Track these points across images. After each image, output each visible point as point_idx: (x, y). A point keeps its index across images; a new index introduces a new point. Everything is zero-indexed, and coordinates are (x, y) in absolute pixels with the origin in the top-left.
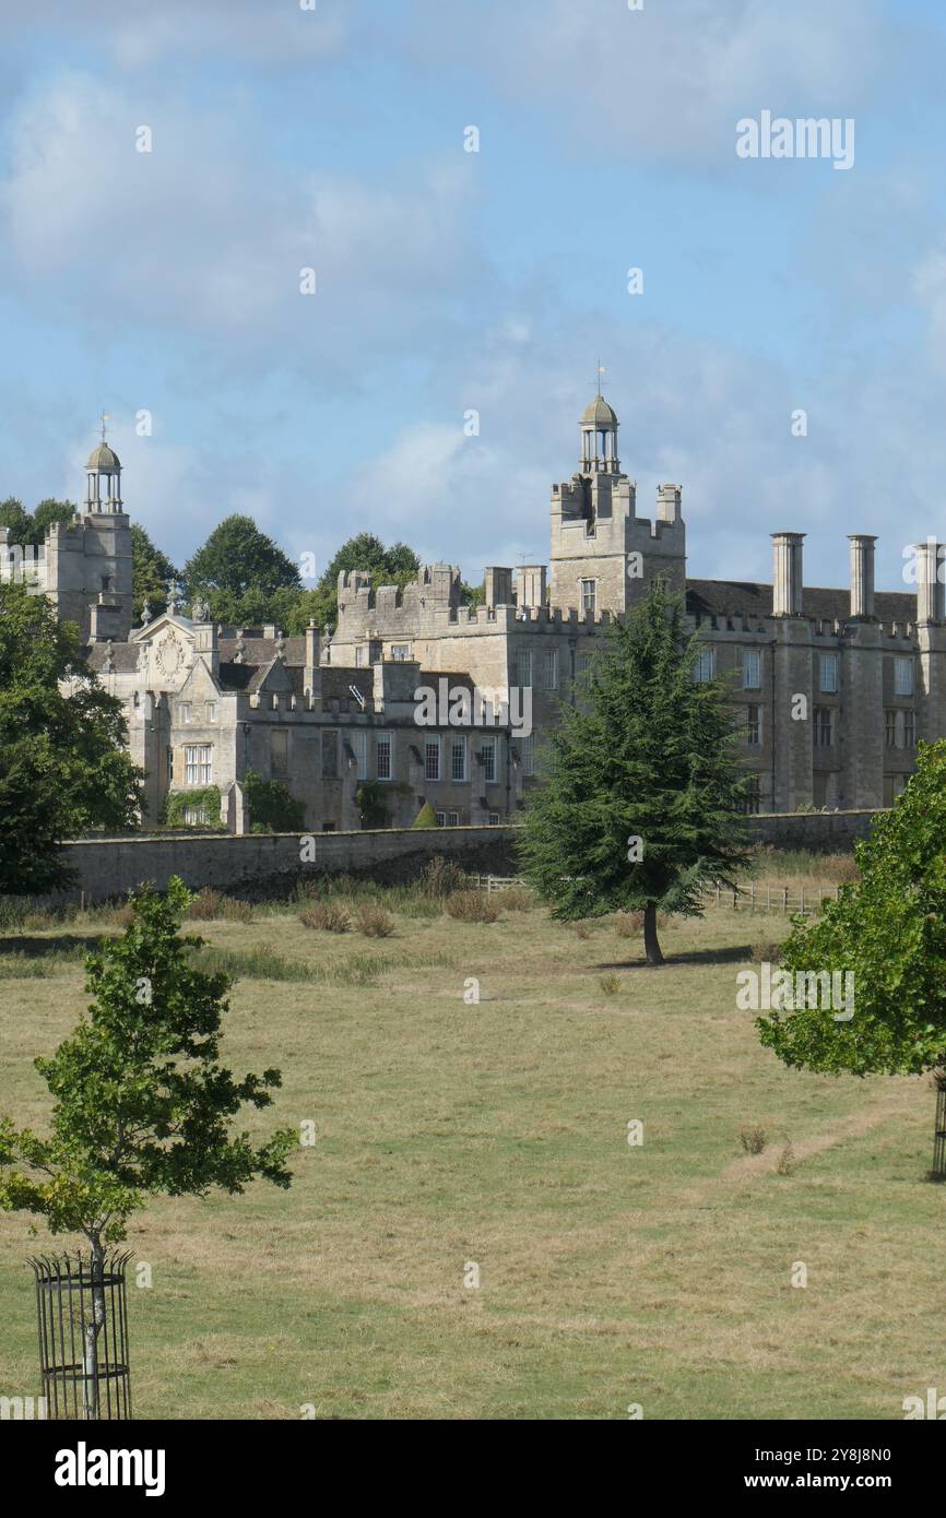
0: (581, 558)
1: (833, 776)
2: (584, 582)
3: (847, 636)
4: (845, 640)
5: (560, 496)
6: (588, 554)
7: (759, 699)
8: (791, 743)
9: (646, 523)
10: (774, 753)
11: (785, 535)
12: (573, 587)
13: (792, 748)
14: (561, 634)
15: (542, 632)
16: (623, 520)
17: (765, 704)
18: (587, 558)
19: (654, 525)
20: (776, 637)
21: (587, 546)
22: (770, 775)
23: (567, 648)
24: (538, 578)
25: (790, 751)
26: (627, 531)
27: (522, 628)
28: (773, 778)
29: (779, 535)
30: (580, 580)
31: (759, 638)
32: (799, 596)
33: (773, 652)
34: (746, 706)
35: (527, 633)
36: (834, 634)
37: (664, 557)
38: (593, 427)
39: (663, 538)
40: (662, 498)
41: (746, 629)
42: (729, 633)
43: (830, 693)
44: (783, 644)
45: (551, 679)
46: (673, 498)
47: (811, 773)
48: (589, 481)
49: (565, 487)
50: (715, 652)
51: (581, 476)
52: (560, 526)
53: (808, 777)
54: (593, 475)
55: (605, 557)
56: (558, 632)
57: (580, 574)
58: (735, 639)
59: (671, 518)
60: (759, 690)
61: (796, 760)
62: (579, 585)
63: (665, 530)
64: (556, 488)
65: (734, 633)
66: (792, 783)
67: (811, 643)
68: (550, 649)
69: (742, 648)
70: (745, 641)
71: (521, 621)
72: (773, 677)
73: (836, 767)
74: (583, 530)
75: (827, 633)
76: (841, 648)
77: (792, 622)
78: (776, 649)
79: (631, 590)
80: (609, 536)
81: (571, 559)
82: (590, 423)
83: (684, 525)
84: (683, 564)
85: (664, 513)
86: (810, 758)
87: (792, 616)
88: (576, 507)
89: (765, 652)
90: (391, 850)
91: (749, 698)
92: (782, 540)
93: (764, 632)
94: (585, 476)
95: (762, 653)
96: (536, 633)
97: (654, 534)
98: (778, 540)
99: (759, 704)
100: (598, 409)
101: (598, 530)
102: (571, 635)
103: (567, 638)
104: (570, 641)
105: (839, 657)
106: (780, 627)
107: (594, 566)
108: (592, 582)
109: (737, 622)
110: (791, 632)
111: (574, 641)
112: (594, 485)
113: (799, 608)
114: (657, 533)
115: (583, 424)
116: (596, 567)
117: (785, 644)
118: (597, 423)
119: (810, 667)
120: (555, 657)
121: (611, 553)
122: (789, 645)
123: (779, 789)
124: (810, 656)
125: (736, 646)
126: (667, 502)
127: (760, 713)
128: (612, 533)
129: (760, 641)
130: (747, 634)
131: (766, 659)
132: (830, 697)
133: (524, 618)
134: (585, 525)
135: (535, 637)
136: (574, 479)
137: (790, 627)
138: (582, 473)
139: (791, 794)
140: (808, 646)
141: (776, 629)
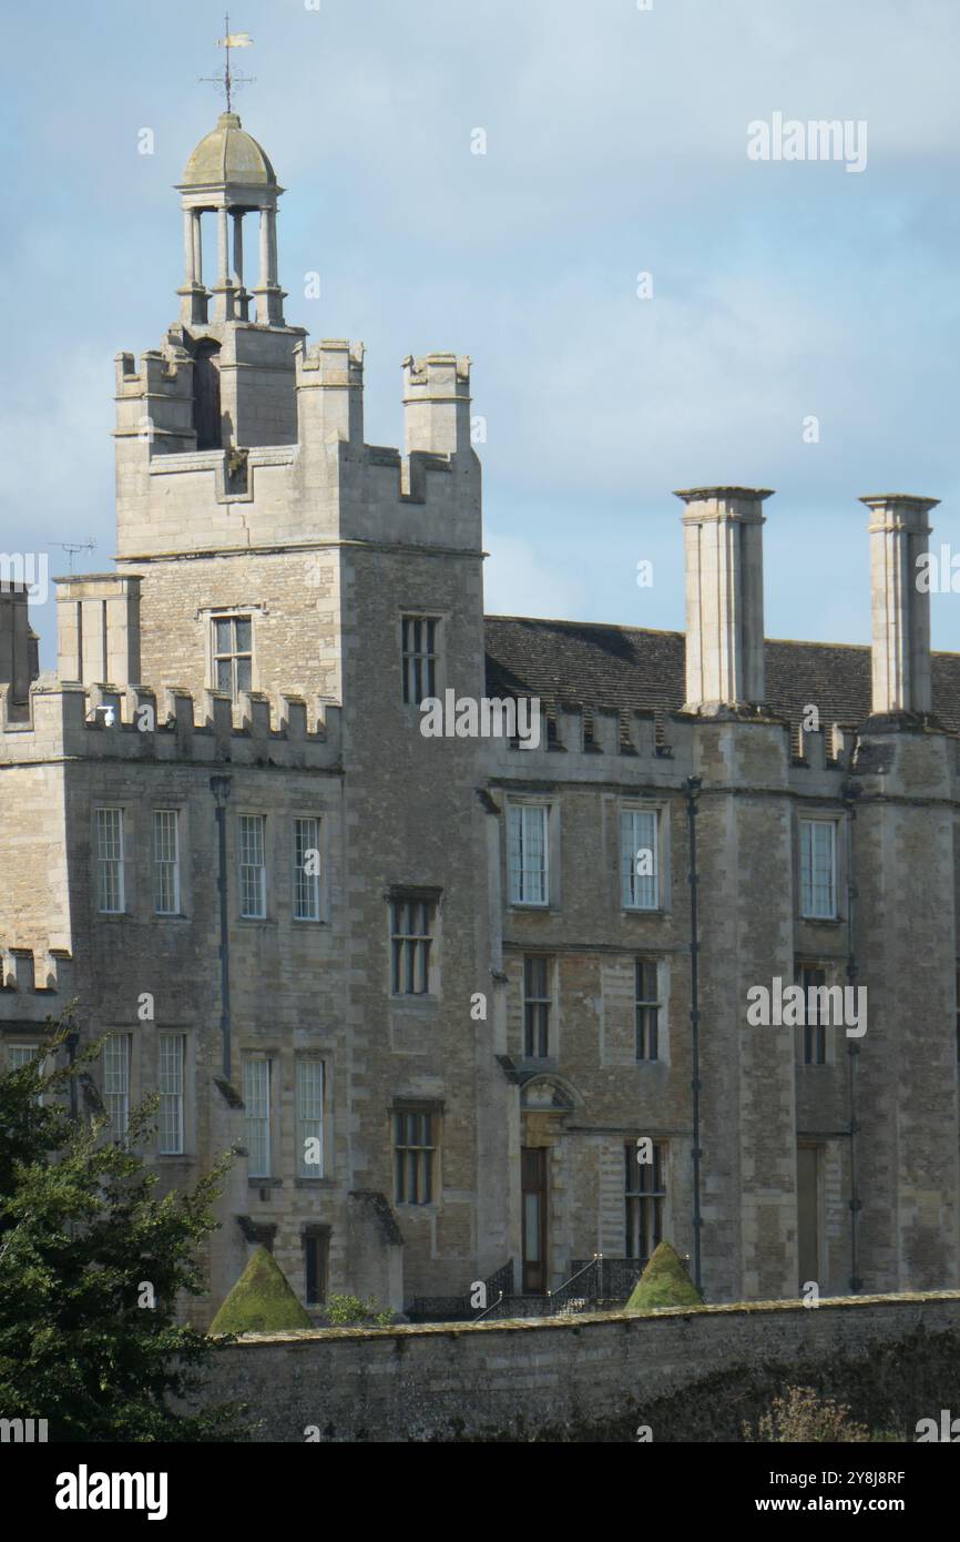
0: (210, 555)
1: (833, 1145)
2: (218, 621)
3: (866, 768)
4: (858, 779)
5: (143, 386)
6: (232, 544)
7: (659, 939)
8: (745, 1060)
9: (388, 458)
10: (696, 1085)
11: (720, 493)
12: (186, 634)
13: (747, 1073)
14: (193, 763)
15: (147, 758)
16: (334, 453)
17: (673, 952)
18: (227, 554)
19: (405, 463)
20: (699, 769)
21: (227, 523)
22: (688, 1145)
23: (207, 800)
24: (119, 611)
25: (744, 1082)
26: (346, 480)
27: (98, 745)
28: (697, 1155)
29: (703, 495)
30: (207, 615)
31: (660, 772)
32: (758, 659)
33: (692, 811)
34: (628, 959)
35: (109, 759)
36: (831, 765)
37: (431, 552)
38: (218, 199)
39: (431, 498)
40: (420, 392)
41: (628, 751)
42: (586, 759)
43: (824, 924)
44: (720, 791)
45: (166, 885)
46: (450, 390)
47: (791, 1140)
48: (212, 345)
49: (155, 359)
50: (556, 810)
51: (185, 332)
52: (146, 467)
53: (785, 1152)
54: (220, 326)
55: (281, 550)
56: (185, 758)
57: (204, 600)
58: (601, 778)
59: (447, 447)
60: (657, 916)
61: (756, 1105)
62: (204, 628)
63: (435, 479)
64: (128, 364)
65: (599, 760)
66: (748, 1168)
67: (786, 786)
68: (168, 803)
69: (620, 801)
70: (625, 780)
71: (98, 725)
72: (693, 879)
73: (842, 1125)
74: (213, 481)
75: (817, 760)
76: (851, 799)
77: (744, 729)
78: (697, 803)
79: (356, 642)
80: (293, 494)
81: (178, 557)
82: (208, 188)
83: (477, 464)
84: (477, 573)
85: (427, 432)
86: (789, 1098)
87: (741, 714)
88: (183, 417)
89: (673, 811)
90: (667, 1369)
91: (639, 936)
92: (713, 507)
93: (669, 757)
94: (198, 332)
95: (666, 813)
96: (135, 761)
97: (406, 490)
98: (697, 508)
99: (659, 953)
100: (229, 149)
101: (259, 478)
102: (215, 764)
103: (205, 775)
104: (215, 781)
105: (843, 822)
106: (711, 745)
107: (246, 581)
108: (243, 621)
109: (607, 730)
110: (740, 757)
111: (226, 780)
112: (227, 355)
113: (758, 693)
114: (413, 488)
115: (188, 189)
116: (256, 580)
117: (727, 791)
118: (231, 188)
119: (785, 852)
120: (180, 825)
121: (298, 540)
122: (738, 792)
123: (711, 1185)
124: (786, 821)
125: (605, 796)
126: (435, 401)
127: (663, 976)
128: (300, 485)
129: (659, 782)
130: (629, 762)
131: (675, 831)
132: (823, 935)
133: (109, 718)
134: (220, 464)
135: (131, 770)
136: (173, 341)
137: (741, 744)
138: (188, 324)
139: (746, 1198)
140: (778, 794)
141: (699, 749)
